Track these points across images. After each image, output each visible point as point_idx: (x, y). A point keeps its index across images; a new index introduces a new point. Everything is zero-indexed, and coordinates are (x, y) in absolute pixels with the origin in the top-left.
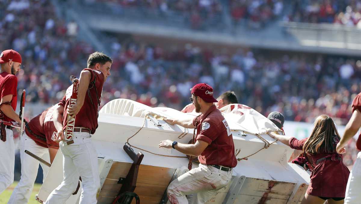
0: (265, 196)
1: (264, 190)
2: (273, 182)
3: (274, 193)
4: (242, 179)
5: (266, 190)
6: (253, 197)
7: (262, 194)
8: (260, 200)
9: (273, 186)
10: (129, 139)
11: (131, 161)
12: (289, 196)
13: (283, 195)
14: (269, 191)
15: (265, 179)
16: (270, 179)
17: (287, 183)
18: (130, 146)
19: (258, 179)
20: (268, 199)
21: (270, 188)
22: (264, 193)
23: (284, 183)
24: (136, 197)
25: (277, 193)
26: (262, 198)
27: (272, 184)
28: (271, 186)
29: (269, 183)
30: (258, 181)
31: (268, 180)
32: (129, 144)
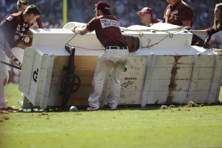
0: (175, 67)
1: (172, 63)
2: (177, 56)
3: (180, 64)
4: (152, 56)
5: (174, 63)
6: (166, 69)
7: (172, 66)
8: (172, 70)
9: (178, 59)
10: (68, 42)
11: (69, 54)
12: (192, 65)
13: (187, 64)
14: (176, 63)
15: (171, 55)
16: (175, 54)
17: (188, 56)
18: (69, 46)
19: (165, 56)
20: (178, 69)
21: (176, 60)
22: (173, 65)
23: (185, 56)
24: (77, 77)
25: (183, 64)
26: (173, 68)
27: (177, 58)
28: (177, 59)
29: (174, 57)
30: (166, 57)
31: (173, 56)
32: (68, 45)
